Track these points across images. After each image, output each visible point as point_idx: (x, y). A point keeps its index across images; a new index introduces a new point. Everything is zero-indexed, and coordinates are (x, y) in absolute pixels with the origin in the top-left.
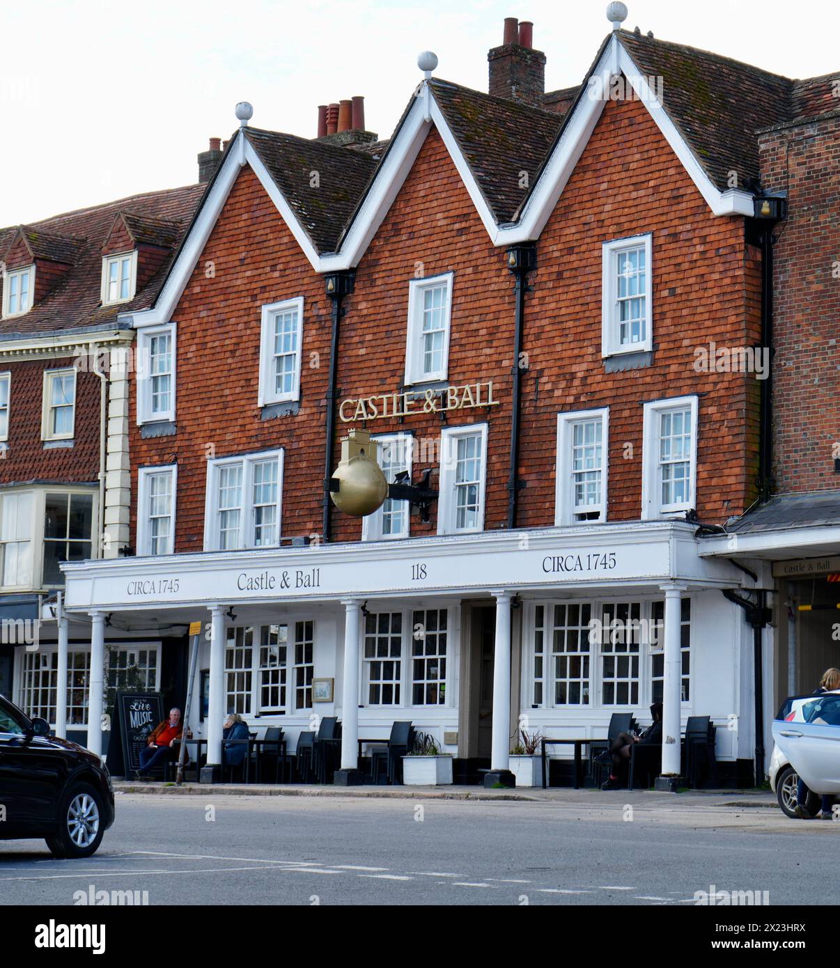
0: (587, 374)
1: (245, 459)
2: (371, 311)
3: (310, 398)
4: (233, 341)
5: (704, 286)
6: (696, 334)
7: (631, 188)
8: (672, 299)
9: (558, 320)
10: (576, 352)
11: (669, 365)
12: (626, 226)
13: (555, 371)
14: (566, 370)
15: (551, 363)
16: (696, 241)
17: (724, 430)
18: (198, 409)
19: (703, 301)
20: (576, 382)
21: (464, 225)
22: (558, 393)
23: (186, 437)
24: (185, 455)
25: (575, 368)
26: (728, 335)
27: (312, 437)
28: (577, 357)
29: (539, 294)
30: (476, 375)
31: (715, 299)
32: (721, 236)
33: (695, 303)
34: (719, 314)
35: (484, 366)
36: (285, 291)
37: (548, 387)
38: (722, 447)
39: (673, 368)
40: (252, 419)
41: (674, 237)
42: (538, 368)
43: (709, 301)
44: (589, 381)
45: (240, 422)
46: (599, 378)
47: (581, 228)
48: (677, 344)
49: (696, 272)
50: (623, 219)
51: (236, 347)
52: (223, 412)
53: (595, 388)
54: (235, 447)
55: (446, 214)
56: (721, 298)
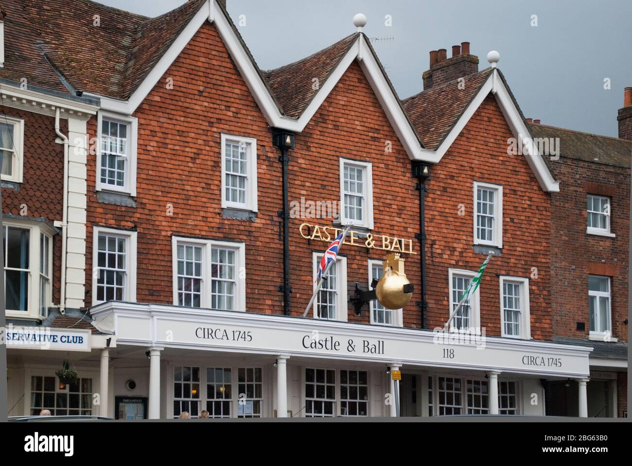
0: (463, 250)
1: (209, 243)
2: (308, 167)
3: (264, 213)
4: (195, 151)
5: (530, 222)
6: (525, 246)
7: (489, 156)
8: (511, 224)
9: (444, 214)
10: (456, 236)
11: (510, 258)
12: (486, 176)
13: (443, 243)
14: (450, 245)
15: (440, 238)
16: (526, 198)
17: (541, 300)
18: (160, 193)
19: (529, 230)
20: (456, 253)
21: (376, 135)
22: (445, 256)
23: (147, 212)
24: (144, 226)
25: (455, 245)
26: (542, 252)
27: (268, 240)
28: (456, 239)
29: (431, 195)
30: (391, 232)
31: (535, 231)
32: (539, 200)
33: (524, 230)
34: (537, 240)
35: (396, 228)
36: (239, 129)
37: (439, 251)
38: (541, 308)
39: (513, 261)
40: (214, 215)
41: (515, 192)
42: (433, 239)
43: (532, 231)
44: (464, 254)
45: (202, 214)
46: (471, 255)
47: (459, 167)
48: (514, 249)
49: (525, 214)
50: (485, 172)
51: (196, 156)
52: (185, 202)
53: (468, 259)
54: (197, 232)
55: (363, 124)
56: (539, 232)
